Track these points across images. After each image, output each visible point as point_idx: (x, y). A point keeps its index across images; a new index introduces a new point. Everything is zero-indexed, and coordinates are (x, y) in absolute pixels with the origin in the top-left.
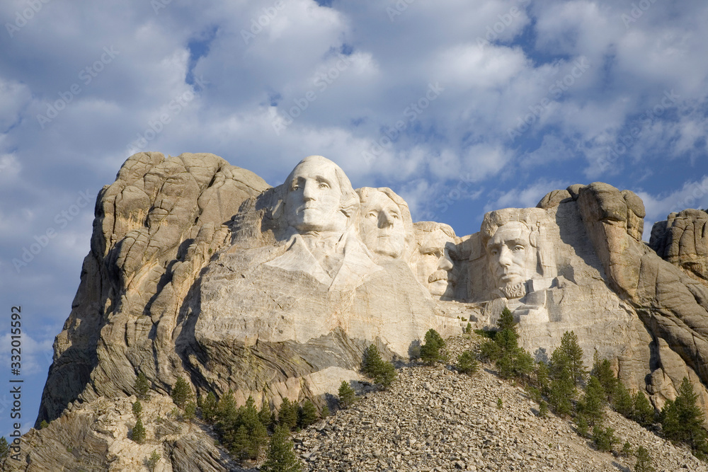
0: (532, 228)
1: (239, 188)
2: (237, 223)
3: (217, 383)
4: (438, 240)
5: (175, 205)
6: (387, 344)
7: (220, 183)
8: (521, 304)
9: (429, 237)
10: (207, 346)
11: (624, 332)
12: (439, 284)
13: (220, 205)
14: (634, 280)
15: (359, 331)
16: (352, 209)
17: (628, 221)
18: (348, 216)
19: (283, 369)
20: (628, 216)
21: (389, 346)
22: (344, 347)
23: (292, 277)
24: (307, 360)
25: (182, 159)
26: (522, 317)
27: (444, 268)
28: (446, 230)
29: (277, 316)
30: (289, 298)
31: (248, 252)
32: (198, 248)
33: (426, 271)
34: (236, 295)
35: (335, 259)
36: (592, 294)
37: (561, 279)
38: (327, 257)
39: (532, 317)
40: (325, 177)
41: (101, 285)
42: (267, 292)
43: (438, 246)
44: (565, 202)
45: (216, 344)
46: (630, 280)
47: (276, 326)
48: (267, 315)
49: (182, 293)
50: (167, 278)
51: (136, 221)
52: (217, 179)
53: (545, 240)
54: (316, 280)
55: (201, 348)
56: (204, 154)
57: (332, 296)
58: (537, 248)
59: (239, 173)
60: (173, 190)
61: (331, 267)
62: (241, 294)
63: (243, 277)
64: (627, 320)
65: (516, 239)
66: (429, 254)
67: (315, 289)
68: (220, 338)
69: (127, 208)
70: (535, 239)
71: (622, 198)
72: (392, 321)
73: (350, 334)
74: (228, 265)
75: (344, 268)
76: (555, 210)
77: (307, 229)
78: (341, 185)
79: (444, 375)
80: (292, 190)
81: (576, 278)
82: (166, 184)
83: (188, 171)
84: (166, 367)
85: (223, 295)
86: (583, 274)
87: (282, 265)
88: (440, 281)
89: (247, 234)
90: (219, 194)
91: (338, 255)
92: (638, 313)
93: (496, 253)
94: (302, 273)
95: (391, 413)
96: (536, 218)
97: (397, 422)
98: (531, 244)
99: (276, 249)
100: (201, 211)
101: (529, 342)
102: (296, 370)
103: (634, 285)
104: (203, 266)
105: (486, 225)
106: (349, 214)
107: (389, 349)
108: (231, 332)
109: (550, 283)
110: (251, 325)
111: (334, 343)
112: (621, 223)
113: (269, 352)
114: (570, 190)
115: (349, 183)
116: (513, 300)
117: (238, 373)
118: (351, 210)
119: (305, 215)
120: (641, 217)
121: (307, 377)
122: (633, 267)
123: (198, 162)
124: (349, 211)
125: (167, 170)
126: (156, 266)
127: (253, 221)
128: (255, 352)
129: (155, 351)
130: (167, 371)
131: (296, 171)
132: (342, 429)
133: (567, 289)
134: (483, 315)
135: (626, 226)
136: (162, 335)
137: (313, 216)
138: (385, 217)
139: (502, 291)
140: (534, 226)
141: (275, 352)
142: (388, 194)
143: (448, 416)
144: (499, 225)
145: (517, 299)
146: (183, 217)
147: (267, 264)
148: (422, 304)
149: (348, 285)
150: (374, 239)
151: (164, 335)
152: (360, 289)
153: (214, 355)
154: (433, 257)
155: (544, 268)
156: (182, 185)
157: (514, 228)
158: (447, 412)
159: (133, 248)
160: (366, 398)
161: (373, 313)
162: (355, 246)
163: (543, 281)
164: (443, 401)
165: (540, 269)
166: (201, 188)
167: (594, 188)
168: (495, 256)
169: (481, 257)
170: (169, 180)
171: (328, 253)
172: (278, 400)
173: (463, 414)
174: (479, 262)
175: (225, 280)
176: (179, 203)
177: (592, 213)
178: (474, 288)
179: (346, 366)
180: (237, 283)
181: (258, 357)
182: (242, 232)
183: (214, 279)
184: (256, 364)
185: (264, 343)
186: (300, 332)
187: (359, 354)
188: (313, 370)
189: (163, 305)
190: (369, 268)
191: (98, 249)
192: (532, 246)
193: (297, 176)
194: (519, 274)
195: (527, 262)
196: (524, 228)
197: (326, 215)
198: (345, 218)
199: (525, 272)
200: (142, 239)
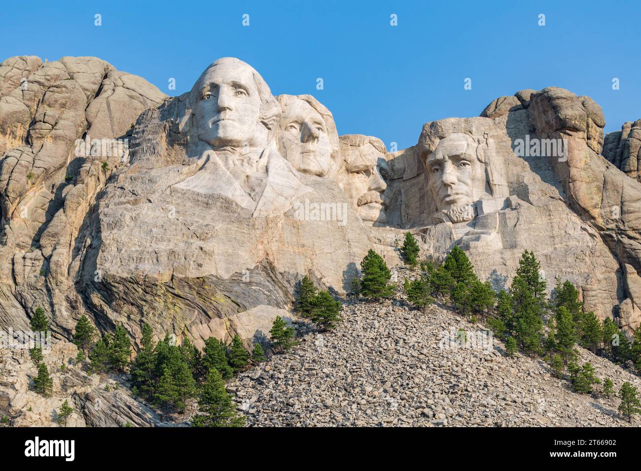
0: (478, 141)
1: (131, 97)
2: (135, 139)
3: (126, 326)
4: (367, 156)
5: (60, 118)
6: (321, 278)
7: (109, 92)
8: (471, 229)
9: (357, 153)
10: (113, 284)
11: (587, 259)
12: (370, 208)
13: (111, 118)
14: (597, 199)
15: (290, 263)
16: (274, 120)
17: (588, 131)
18: (269, 129)
19: (205, 308)
20: (588, 126)
21: (324, 280)
22: (272, 283)
23: (208, 201)
24: (233, 298)
25: (64, 64)
26: (472, 244)
27: (375, 189)
28: (376, 144)
29: (194, 247)
30: (207, 225)
31: (153, 173)
32: (92, 168)
33: (354, 193)
34: (144, 223)
35: (257, 179)
36: (550, 215)
37: (515, 200)
38: (247, 176)
39: (484, 243)
40: (243, 82)
42: (180, 218)
43: (368, 164)
44: (514, 110)
45: (123, 281)
46: (592, 199)
47: (193, 259)
48: (182, 245)
49: (76, 222)
50: (58, 204)
51: (15, 138)
52: (105, 87)
53: (494, 154)
54: (237, 204)
55: (105, 286)
56: (87, 58)
57: (257, 223)
58: (485, 163)
59: (130, 79)
60: (56, 101)
61: (254, 189)
62: (149, 222)
63: (150, 201)
64: (590, 244)
65: (462, 154)
66: (358, 173)
67: (236, 215)
68: (128, 273)
69: (5, 122)
70: (482, 153)
71: (581, 104)
72: (327, 251)
73: (280, 267)
74: (129, 188)
75: (268, 189)
76: (504, 119)
77: (223, 144)
78: (260, 92)
79: (393, 313)
80: (202, 98)
81: (532, 198)
82: (48, 94)
83: (72, 78)
84: (63, 309)
85: (127, 223)
86: (539, 193)
87: (195, 187)
88: (371, 204)
89: (149, 151)
90: (108, 104)
91: (260, 174)
92: (602, 236)
93: (437, 170)
94: (220, 197)
95: (337, 357)
96: (483, 128)
97: (346, 367)
98: (478, 159)
99: (185, 169)
100: (89, 126)
101: (482, 272)
102: (220, 310)
103: (597, 204)
104: (98, 190)
105: (425, 138)
106: (270, 126)
107: (324, 284)
108: (141, 266)
109: (500, 204)
110: (164, 258)
111: (261, 278)
112: (581, 134)
113: (187, 289)
114: (518, 96)
115: (269, 90)
116: (459, 225)
117: (151, 315)
118: (272, 122)
119: (220, 127)
120: (601, 127)
121: (234, 317)
122: (596, 184)
123: (83, 67)
124: (271, 122)
125: (49, 78)
126: (42, 190)
127: (156, 136)
128: (170, 290)
129: (49, 290)
130: (65, 313)
131: (208, 76)
132: (282, 376)
133: (522, 210)
134: (425, 242)
135: (586, 137)
136: (56, 271)
137: (229, 129)
138: (309, 130)
139: (446, 214)
140: (481, 138)
141: (195, 289)
142: (309, 103)
143: (405, 359)
144: (441, 138)
145: (464, 224)
146: (70, 133)
147: (176, 186)
148: (358, 232)
149: (275, 209)
150: (296, 155)
151: (59, 271)
152: (288, 214)
153: (121, 294)
154: (362, 176)
155: (494, 188)
156: (67, 95)
157: (459, 140)
158: (403, 355)
159: (16, 170)
160: (304, 340)
161: (303, 242)
162: (278, 163)
163: (493, 201)
164: (397, 342)
165: (489, 187)
166: (88, 98)
167: (550, 93)
168: (438, 174)
169: (418, 175)
170: (51, 89)
171: (249, 171)
172: (200, 345)
173: (422, 357)
174: (415, 181)
175: (129, 206)
176: (64, 116)
177: (547, 123)
178: (410, 212)
179: (277, 304)
180: (143, 209)
181: (175, 295)
182: (143, 149)
183: (115, 204)
184: (173, 303)
185: (181, 279)
186: (222, 265)
187: (291, 290)
188: (240, 309)
189: (55, 236)
190: (296, 189)
192: (479, 161)
193: (208, 82)
194: (465, 194)
195: (474, 180)
196: (470, 139)
197: (245, 128)
198: (266, 131)
199: (472, 192)
200: (26, 159)
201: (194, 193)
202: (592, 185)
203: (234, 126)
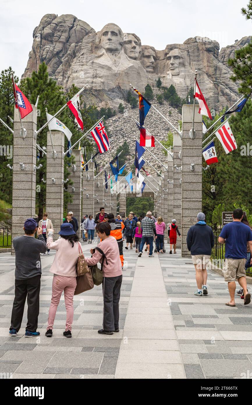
0: (182, 52)
1: (82, 29)
4: (150, 52)
7: (75, 27)
9: (147, 51)
13: (76, 36)
15: (125, 87)
17: (214, 52)
18: (122, 46)
19: (101, 99)
20: (214, 50)
22: (120, 92)
23: (102, 67)
24: (109, 96)
25: (63, 18)
27: (151, 62)
28: (152, 49)
29: (99, 80)
32: (71, 53)
33: (145, 63)
35: (117, 61)
36: (200, 76)
38: (115, 60)
40: (115, 31)
41: (36, 62)
42: (95, 71)
43: (150, 55)
44: (194, 42)
47: (98, 84)
48: (95, 80)
49: (65, 69)
50: (60, 63)
51: (48, 41)
52: (75, 25)
53: (186, 56)
54: (111, 68)
59: (82, 23)
60: (60, 30)
61: (116, 64)
63: (87, 65)
65: (177, 55)
66: (146, 57)
69: (46, 36)
70: (183, 56)
71: (213, 44)
73: (122, 88)
74: (81, 60)
75: (120, 64)
78: (120, 34)
83: (65, 23)
87: (100, 62)
88: (150, 67)
90: (75, 31)
91: (118, 59)
92: (214, 83)
94: (106, 66)
96: (184, 48)
100: (70, 37)
102: (105, 99)
110: (90, 83)
111: (116, 90)
112: (212, 53)
113: (96, 93)
116: (174, 76)
119: (108, 45)
120: (218, 50)
123: (68, 19)
124: (123, 44)
125: (58, 22)
126: (56, 58)
128: (91, 92)
138: (133, 45)
139: (171, 73)
141: (98, 93)
142: (134, 36)
143: (154, 118)
144: (172, 50)
147: (94, 61)
149: (122, 71)
150: (129, 52)
154: (148, 58)
155: (185, 66)
156: (63, 28)
157: (176, 51)
159: (49, 52)
163: (184, 70)
164: (152, 113)
166: (69, 29)
172: (99, 109)
173: (159, 118)
174: (163, 61)
175: (81, 66)
176: (62, 35)
177: (203, 48)
178: (160, 70)
179: (120, 98)
180: (85, 67)
181: (93, 94)
182: (85, 48)
183: (77, 65)
184: (92, 96)
185: (94, 90)
186: (106, 86)
187: (125, 94)
188: (110, 99)
189: (59, 73)
190: (128, 65)
191: (36, 50)
192: (182, 58)
193: (105, 31)
194: (177, 67)
195: (180, 63)
196: (180, 51)
197: (115, 45)
198: (121, 46)
199: (179, 67)
200: (52, 48)
201: (99, 64)
202: (213, 68)
203: (112, 45)
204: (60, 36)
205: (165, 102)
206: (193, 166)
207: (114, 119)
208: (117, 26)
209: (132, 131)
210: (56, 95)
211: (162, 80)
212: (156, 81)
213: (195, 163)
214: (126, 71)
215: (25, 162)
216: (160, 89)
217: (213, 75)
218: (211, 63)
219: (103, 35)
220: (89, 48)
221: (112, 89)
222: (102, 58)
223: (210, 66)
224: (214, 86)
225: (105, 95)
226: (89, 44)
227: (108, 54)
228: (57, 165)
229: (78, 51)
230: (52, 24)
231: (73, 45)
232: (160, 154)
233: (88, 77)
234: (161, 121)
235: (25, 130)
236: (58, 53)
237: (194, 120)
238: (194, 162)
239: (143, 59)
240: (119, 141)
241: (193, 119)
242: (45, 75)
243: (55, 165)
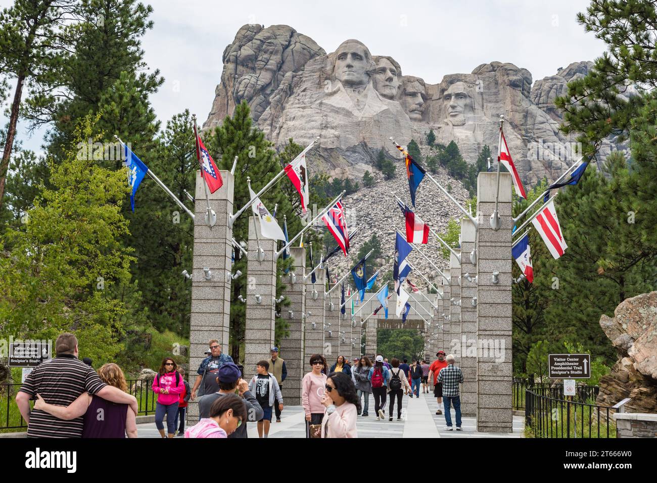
0: (470, 86)
1: (304, 49)
2: (305, 74)
4: (416, 87)
6: (388, 150)
7: (293, 46)
9: (411, 85)
12: (415, 113)
13: (294, 60)
14: (523, 121)
15: (374, 143)
17: (523, 87)
18: (370, 76)
19: (333, 163)
20: (523, 84)
21: (389, 152)
22: (365, 152)
24: (347, 159)
28: (420, 81)
29: (330, 133)
32: (285, 88)
33: (408, 105)
35: (362, 101)
38: (357, 99)
42: (325, 118)
43: (416, 91)
44: (489, 71)
47: (330, 139)
48: (325, 132)
49: (276, 113)
51: (248, 68)
52: (292, 43)
54: (351, 113)
58: (472, 98)
60: (268, 50)
61: (360, 106)
65: (461, 93)
66: (410, 95)
70: (471, 93)
71: (521, 74)
73: (369, 145)
75: (367, 106)
76: (484, 75)
77: (347, 83)
78: (367, 58)
87: (332, 103)
88: (415, 111)
89: (312, 81)
90: (292, 51)
91: (364, 99)
92: (523, 139)
93: (449, 98)
94: (344, 109)
96: (472, 80)
100: (283, 62)
102: (340, 164)
105: (444, 82)
107: (389, 154)
111: (360, 149)
112: (519, 89)
113: (326, 153)
114: (492, 65)
116: (456, 127)
121: (346, 168)
124: (371, 73)
128: (318, 153)
131: (343, 49)
135: (522, 90)
138: (389, 75)
139: (450, 121)
141: (329, 153)
142: (390, 60)
143: (423, 196)
144: (452, 83)
145: (458, 127)
147: (324, 101)
150: (381, 87)
154: (412, 97)
155: (475, 110)
157: (460, 85)
160: (378, 182)
161: (381, 133)
163: (474, 117)
171: (359, 97)
172: (331, 180)
174: (438, 101)
175: (301, 109)
176: (271, 58)
177: (504, 81)
178: (433, 116)
179: (366, 163)
180: (308, 111)
181: (320, 156)
182: (310, 80)
183: (295, 108)
184: (319, 159)
185: (323, 148)
186: (343, 143)
187: (374, 157)
188: (349, 165)
189: (265, 120)
190: (380, 107)
191: (227, 83)
192: (469, 96)
193: (343, 52)
194: (460, 112)
195: (466, 105)
196: (466, 86)
197: (359, 76)
198: (368, 77)
199: (464, 111)
200: (253, 80)
201: (332, 106)
202: (522, 114)
203: (353, 75)
204: (268, 61)
205: (441, 170)
206: (496, 276)
207: (355, 197)
208: (361, 44)
209: (385, 217)
210: (264, 156)
211: (435, 133)
212: (425, 134)
213: (500, 271)
214: (376, 118)
215: (212, 267)
216: (434, 148)
217: (522, 125)
218: (518, 106)
219: (339, 59)
220: (315, 79)
221: (353, 148)
222: (337, 96)
223: (516, 111)
224: (523, 144)
225: (341, 158)
226: (315, 74)
227: (346, 90)
228: (264, 273)
229: (297, 85)
230: (254, 41)
231: (289, 74)
232: (432, 256)
233: (313, 128)
234: (434, 202)
235: (213, 212)
236: (263, 88)
237: (497, 198)
238: (497, 268)
239: (404, 98)
240: (363, 233)
241: (496, 196)
242: (245, 122)
243: (262, 273)
